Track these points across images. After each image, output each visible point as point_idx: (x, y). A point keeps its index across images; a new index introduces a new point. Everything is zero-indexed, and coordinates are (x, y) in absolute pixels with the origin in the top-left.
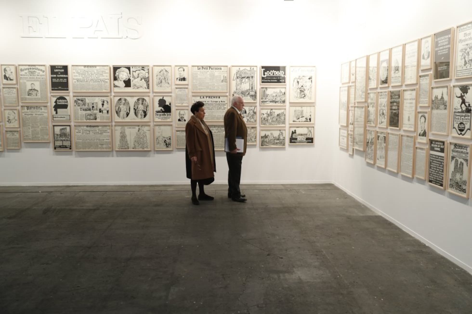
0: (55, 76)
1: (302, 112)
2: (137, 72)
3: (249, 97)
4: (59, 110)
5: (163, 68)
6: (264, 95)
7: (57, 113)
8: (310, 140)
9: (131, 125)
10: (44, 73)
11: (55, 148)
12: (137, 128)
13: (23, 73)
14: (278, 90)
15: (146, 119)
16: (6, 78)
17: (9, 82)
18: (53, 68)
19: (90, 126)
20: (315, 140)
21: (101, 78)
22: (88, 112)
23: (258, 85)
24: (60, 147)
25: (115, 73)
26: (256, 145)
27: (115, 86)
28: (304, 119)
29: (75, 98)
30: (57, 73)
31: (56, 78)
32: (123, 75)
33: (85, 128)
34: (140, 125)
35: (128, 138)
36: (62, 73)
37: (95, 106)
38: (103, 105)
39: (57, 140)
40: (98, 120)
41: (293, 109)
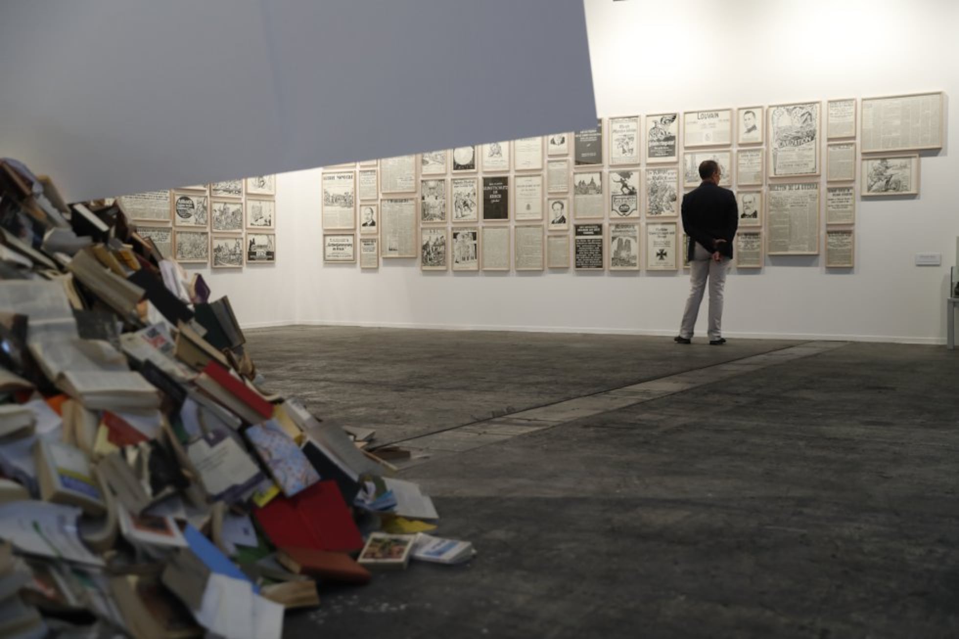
8: (270, 256)
26: (206, 264)
41: (250, 204)
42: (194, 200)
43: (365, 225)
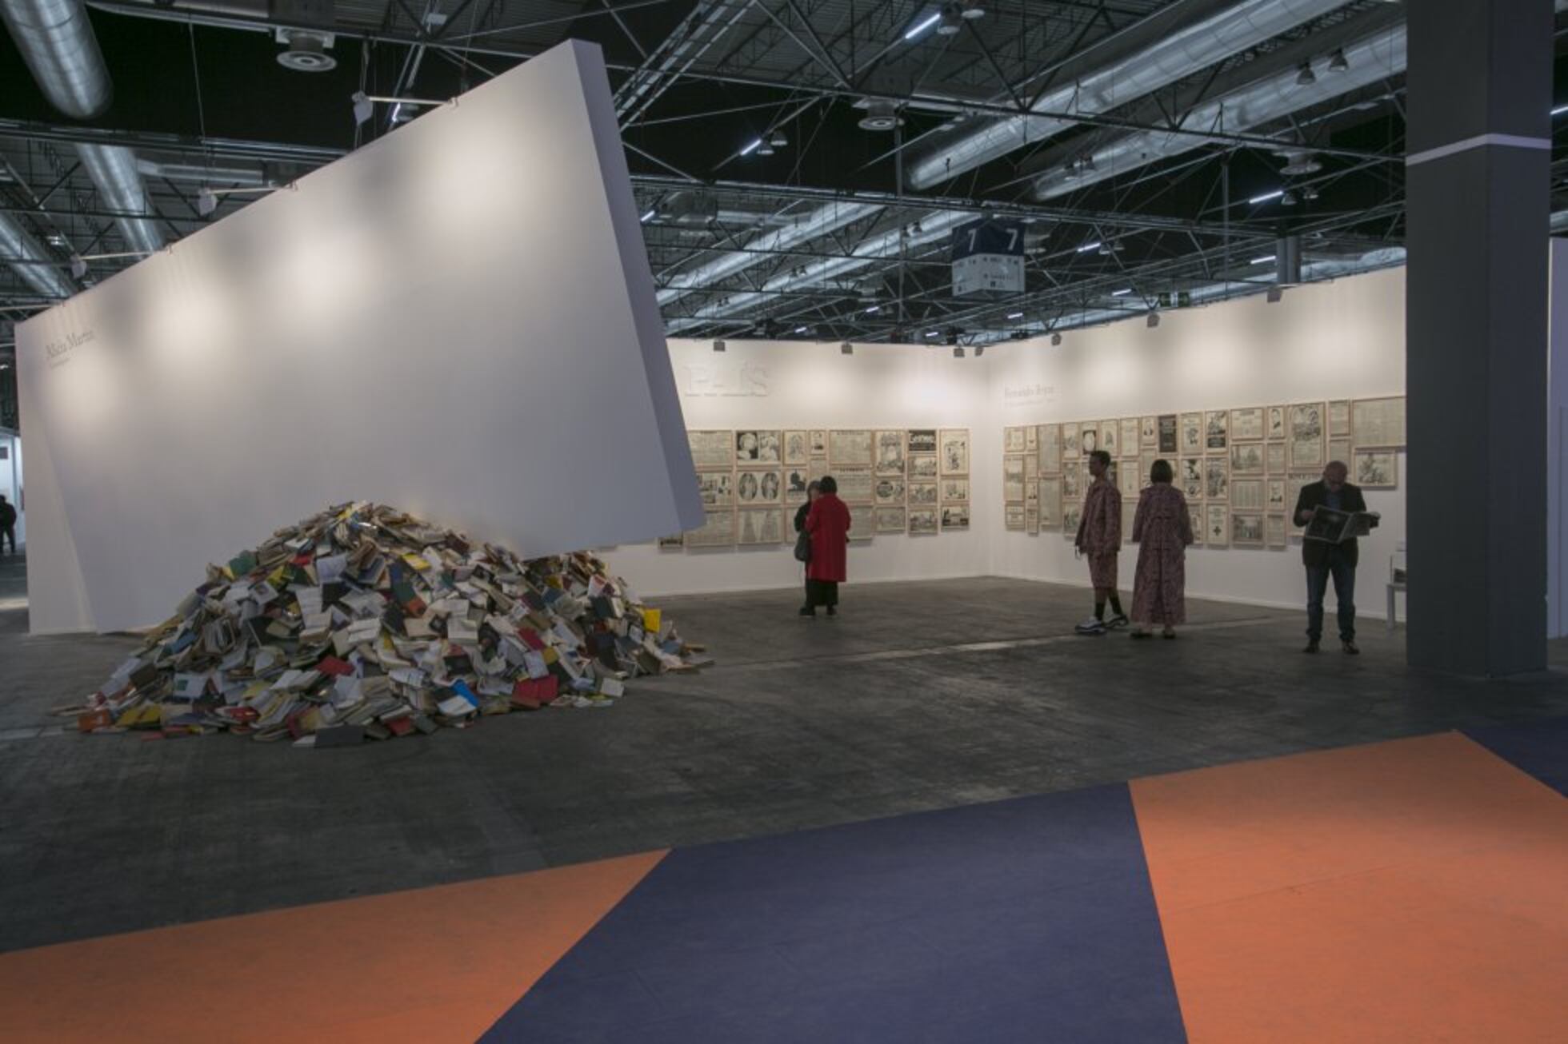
1: (955, 486)
2: (766, 439)
3: (896, 469)
5: (795, 433)
6: (913, 467)
8: (965, 522)
9: (758, 509)
11: (662, 543)
12: (765, 513)
14: (927, 460)
15: (777, 501)
20: (971, 521)
21: (722, 447)
23: (905, 454)
24: (668, 542)
25: (738, 441)
27: (739, 458)
28: (957, 495)
32: (749, 442)
34: (769, 509)
35: (755, 527)
37: (714, 484)
38: (723, 483)
40: (718, 504)
41: (945, 483)
42: (893, 484)
43: (1030, 498)
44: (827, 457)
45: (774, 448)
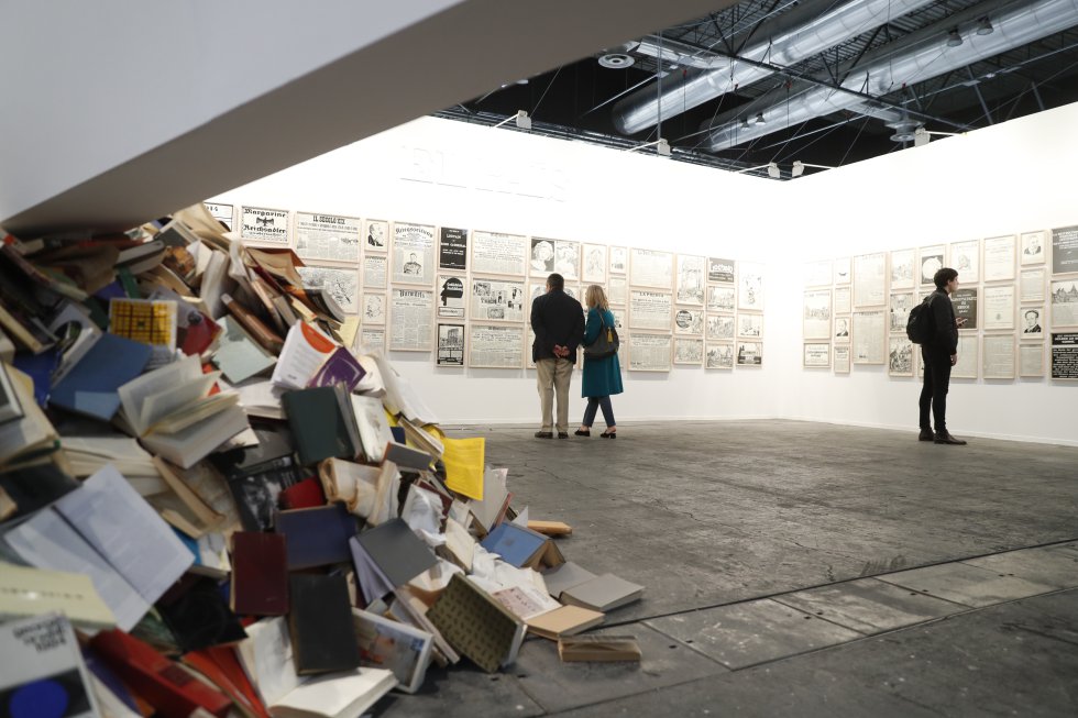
0: (447, 244)
1: (750, 321)
2: (564, 250)
3: (695, 298)
4: (448, 299)
5: (595, 247)
6: (712, 297)
7: (445, 304)
8: (758, 360)
10: (432, 239)
11: (439, 362)
13: (400, 235)
14: (726, 291)
16: (371, 241)
17: (376, 248)
18: (445, 231)
19: (494, 328)
20: (763, 361)
21: (515, 254)
22: (493, 305)
23: (705, 284)
24: (446, 359)
25: (533, 248)
27: (535, 269)
28: (751, 332)
29: (475, 282)
30: (449, 241)
31: (449, 248)
32: (545, 252)
33: (487, 330)
36: (457, 241)
37: (502, 295)
38: (514, 295)
39: (444, 349)
40: (506, 319)
41: (741, 317)
42: (692, 313)
43: (838, 335)
44: (627, 277)
45: (571, 261)
